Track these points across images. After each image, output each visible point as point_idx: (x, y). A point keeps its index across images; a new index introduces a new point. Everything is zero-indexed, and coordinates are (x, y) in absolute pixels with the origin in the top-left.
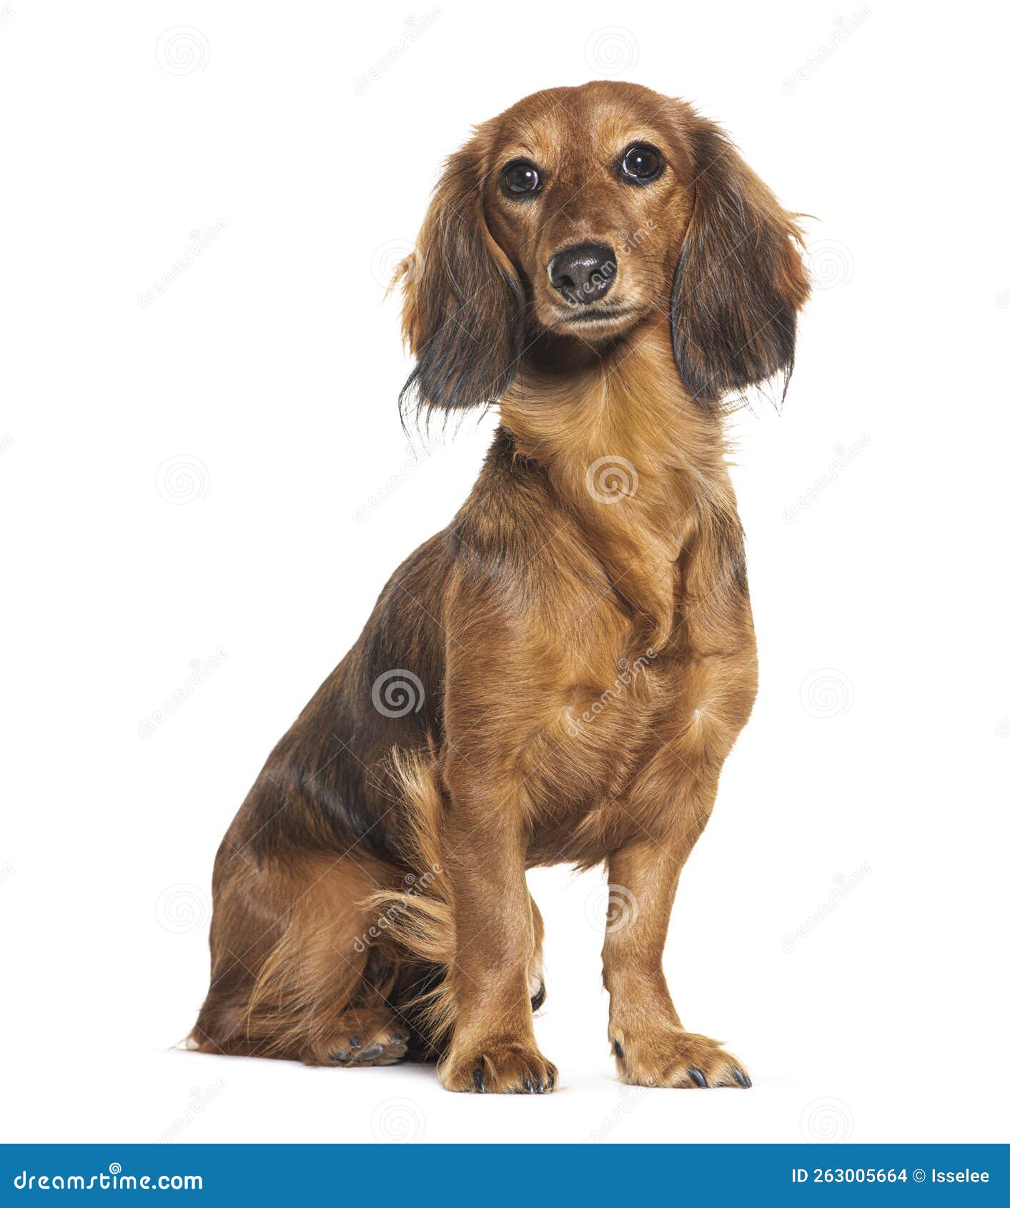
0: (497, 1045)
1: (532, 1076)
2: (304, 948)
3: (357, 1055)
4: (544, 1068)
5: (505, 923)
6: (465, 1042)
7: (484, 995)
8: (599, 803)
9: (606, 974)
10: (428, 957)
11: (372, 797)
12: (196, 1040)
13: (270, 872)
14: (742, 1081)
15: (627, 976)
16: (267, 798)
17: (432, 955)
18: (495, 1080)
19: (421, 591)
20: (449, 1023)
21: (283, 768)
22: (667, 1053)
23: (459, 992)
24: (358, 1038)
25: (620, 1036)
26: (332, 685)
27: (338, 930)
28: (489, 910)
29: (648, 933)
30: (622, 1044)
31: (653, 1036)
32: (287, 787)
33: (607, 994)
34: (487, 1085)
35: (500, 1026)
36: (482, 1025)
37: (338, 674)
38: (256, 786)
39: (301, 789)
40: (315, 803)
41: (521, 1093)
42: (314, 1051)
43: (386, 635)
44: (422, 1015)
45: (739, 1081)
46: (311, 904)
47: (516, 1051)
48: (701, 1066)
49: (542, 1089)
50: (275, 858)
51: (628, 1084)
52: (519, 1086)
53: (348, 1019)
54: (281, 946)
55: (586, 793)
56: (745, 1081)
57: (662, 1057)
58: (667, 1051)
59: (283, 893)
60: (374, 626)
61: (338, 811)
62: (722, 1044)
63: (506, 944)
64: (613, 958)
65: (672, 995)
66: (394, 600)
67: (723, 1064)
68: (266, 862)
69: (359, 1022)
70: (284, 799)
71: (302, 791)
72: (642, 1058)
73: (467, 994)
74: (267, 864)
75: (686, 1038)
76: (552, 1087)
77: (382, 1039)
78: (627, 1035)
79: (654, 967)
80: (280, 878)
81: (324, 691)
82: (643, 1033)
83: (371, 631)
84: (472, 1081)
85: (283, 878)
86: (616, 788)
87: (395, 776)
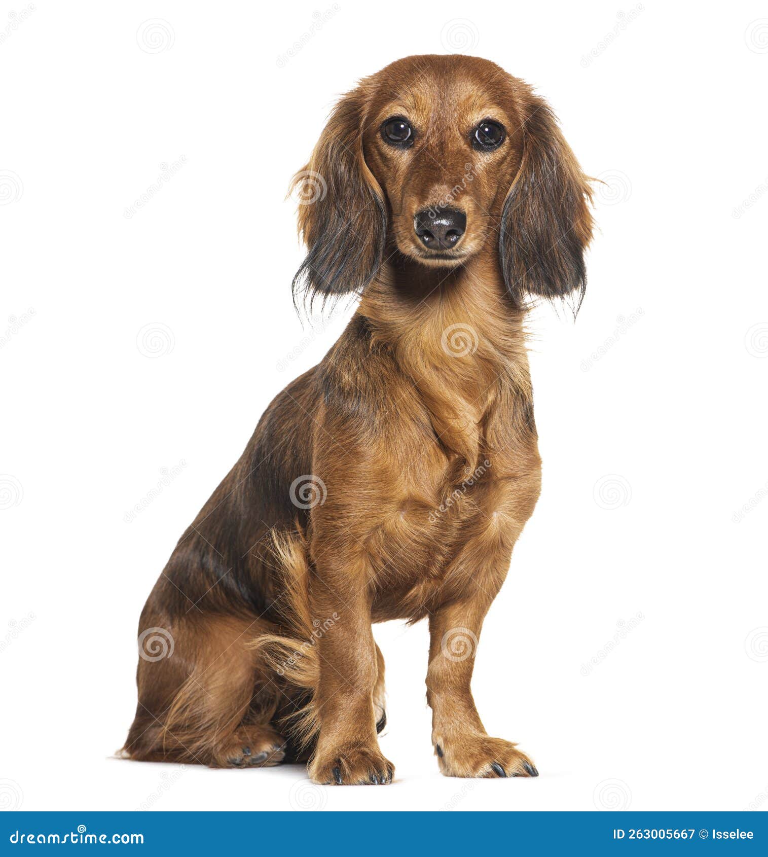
0: (350, 749)
1: (376, 772)
2: (206, 684)
3: (248, 760)
4: (385, 765)
5: (356, 660)
6: (327, 746)
7: (340, 712)
8: (422, 580)
9: (429, 696)
10: (299, 684)
11: (255, 571)
12: (127, 751)
13: (180, 629)
14: (531, 772)
15: (445, 697)
16: (177, 574)
17: (302, 682)
18: (349, 776)
19: (292, 416)
20: (315, 732)
21: (189, 551)
22: (476, 752)
23: (322, 709)
24: (248, 747)
25: (440, 741)
26: (223, 489)
27: (232, 671)
28: (344, 650)
29: (460, 666)
30: (442, 747)
31: (465, 740)
32: (192, 565)
33: (430, 710)
34: (343, 779)
35: (352, 735)
36: (339, 735)
37: (228, 481)
38: (169, 564)
39: (203, 567)
40: (213, 577)
41: (368, 784)
42: (216, 758)
43: (266, 449)
44: (295, 726)
45: (529, 771)
46: (211, 653)
47: (364, 754)
48: (501, 761)
49: (384, 781)
50: (183, 619)
51: (447, 776)
52: (367, 779)
53: (241, 733)
54: (188, 684)
55: (412, 574)
56: (534, 771)
57: (472, 755)
58: (475, 750)
59: (190, 644)
60: (256, 443)
61: (229, 583)
62: (516, 745)
63: (357, 675)
64: (434, 684)
65: (478, 710)
66: (272, 423)
67: (517, 759)
68: (176, 622)
69: (249, 736)
70: (190, 574)
71: (203, 569)
72: (457, 757)
73: (329, 711)
74: (177, 623)
75: (489, 741)
76: (391, 779)
77: (267, 748)
78: (446, 740)
79: (464, 690)
80: (187, 633)
81: (217, 494)
82: (457, 739)
83: (254, 447)
84: (332, 776)
85: (189, 633)
86: (434, 571)
87: (275, 551)
